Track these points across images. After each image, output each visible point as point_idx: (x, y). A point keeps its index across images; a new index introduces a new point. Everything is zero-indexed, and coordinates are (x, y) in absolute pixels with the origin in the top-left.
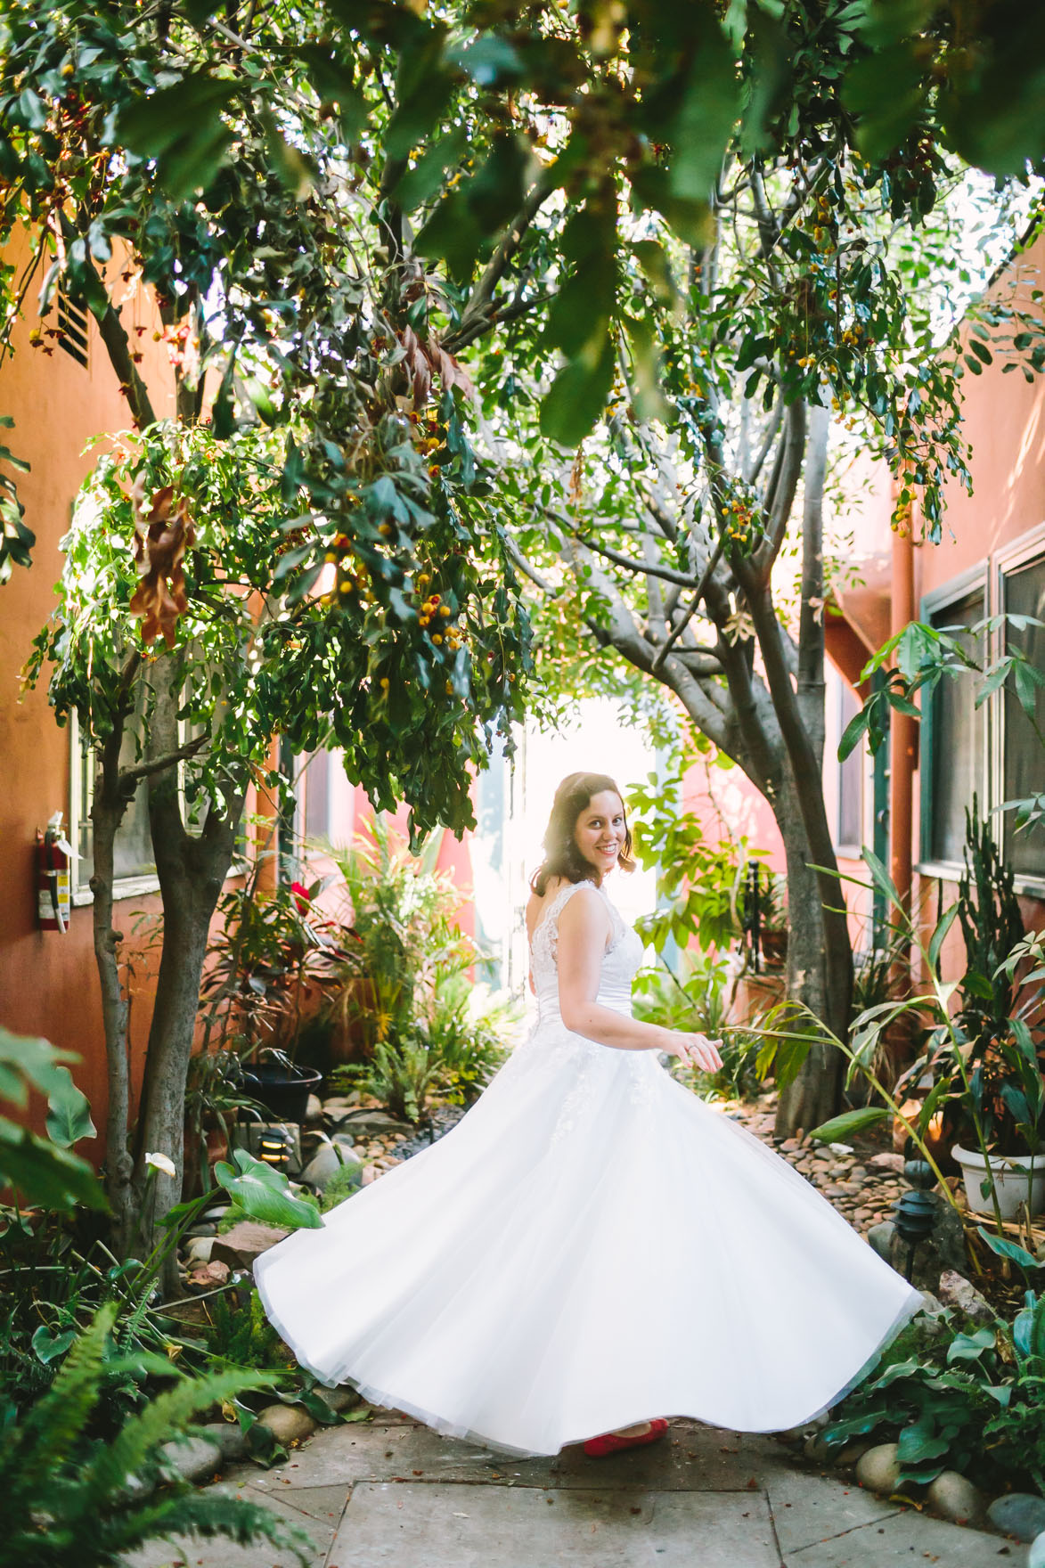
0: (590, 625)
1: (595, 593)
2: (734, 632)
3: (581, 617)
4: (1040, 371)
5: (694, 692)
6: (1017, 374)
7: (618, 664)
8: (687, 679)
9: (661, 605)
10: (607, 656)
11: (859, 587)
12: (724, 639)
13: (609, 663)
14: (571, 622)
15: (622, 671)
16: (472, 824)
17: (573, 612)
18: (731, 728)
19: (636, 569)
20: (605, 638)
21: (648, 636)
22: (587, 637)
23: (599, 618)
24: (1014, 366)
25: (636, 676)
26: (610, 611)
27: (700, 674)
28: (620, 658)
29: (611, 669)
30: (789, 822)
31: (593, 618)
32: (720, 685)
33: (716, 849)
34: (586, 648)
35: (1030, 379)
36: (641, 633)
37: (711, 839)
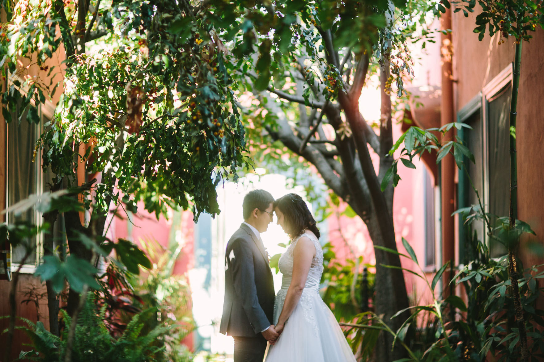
0: (267, 129)
1: (270, 113)
2: (342, 133)
3: (262, 125)
4: (471, 11)
5: (325, 166)
6: (461, 13)
7: (284, 153)
8: (321, 159)
9: (307, 118)
10: (276, 147)
11: (421, 107)
12: (338, 136)
13: (279, 151)
14: (257, 127)
15: (286, 157)
16: (219, 212)
17: (258, 122)
18: (344, 184)
19: (291, 100)
20: (275, 136)
21: (300, 136)
22: (265, 136)
23: (272, 126)
24: (460, 9)
25: (294, 160)
26: (277, 122)
27: (328, 156)
28: (286, 149)
29: (280, 155)
30: (375, 234)
31: (269, 125)
32: (338, 161)
33: (343, 263)
34: (265, 143)
35: (466, 15)
36: (296, 133)
37: (341, 256)
